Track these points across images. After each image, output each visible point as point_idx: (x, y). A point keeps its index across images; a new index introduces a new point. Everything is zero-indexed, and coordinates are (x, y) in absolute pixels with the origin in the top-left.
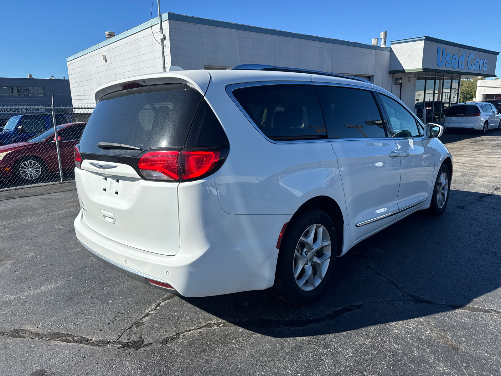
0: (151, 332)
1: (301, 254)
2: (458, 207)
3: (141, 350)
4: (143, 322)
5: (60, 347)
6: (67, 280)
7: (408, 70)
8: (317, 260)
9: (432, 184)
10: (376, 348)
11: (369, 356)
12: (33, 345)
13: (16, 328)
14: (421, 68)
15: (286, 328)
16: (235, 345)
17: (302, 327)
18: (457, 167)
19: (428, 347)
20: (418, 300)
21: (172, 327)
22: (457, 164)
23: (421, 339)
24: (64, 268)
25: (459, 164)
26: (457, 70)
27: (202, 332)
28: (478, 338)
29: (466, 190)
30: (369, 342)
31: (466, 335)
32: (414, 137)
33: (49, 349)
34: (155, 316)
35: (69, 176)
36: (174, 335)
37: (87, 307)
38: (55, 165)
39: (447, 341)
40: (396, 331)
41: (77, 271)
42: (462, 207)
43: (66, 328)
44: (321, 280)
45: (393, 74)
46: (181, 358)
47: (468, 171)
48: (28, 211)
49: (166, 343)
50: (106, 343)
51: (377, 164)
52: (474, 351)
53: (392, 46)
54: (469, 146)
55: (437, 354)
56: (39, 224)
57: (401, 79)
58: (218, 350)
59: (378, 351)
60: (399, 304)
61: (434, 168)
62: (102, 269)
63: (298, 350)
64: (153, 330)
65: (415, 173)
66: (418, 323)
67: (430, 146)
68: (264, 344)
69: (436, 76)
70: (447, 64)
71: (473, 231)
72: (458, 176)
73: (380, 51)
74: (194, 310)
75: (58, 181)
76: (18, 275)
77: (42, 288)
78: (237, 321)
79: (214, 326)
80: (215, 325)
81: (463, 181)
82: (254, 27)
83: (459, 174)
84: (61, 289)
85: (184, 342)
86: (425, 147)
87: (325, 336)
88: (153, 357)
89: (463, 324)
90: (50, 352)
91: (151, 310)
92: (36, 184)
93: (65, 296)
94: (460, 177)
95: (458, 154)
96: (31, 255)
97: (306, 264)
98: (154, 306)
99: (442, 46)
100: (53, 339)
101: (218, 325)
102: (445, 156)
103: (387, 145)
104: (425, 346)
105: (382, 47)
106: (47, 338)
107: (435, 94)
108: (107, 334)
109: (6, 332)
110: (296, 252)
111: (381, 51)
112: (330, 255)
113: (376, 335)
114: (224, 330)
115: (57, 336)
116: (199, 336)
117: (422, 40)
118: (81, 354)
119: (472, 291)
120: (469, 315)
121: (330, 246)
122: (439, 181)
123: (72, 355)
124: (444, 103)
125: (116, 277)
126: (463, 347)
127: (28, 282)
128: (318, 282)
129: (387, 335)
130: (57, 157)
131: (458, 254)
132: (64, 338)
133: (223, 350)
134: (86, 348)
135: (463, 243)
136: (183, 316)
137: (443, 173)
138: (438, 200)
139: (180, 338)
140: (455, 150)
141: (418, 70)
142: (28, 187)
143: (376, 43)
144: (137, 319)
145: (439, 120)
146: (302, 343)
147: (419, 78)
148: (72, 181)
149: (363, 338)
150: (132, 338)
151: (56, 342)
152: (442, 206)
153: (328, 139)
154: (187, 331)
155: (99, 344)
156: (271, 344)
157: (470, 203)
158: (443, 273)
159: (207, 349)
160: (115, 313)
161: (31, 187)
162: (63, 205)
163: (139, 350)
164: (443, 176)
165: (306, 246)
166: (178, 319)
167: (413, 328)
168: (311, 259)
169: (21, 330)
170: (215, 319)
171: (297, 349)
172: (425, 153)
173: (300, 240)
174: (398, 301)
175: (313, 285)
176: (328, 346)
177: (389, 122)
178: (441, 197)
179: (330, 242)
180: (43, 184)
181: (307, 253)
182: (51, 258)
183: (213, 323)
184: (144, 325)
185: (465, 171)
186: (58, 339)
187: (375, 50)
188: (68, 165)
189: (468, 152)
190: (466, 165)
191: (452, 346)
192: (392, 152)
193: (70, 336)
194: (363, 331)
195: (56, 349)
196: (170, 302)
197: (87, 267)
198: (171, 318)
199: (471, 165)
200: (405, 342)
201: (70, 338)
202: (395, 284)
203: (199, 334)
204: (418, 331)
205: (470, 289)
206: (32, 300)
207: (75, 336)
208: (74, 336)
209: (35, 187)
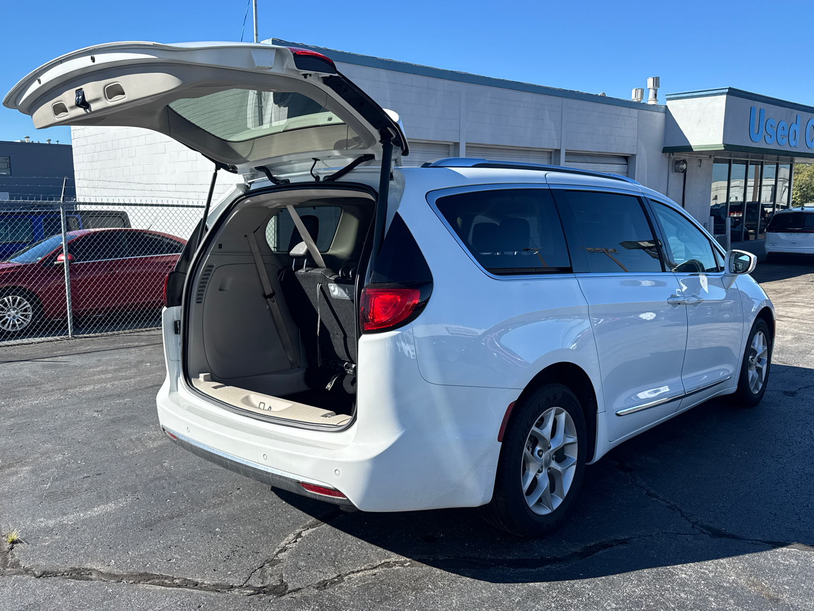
0: (297, 573)
1: (532, 453)
2: (786, 393)
3: (287, 597)
4: (280, 560)
5: (155, 592)
6: (134, 498)
7: (698, 147)
8: (556, 465)
9: (739, 353)
10: (653, 598)
11: (642, 609)
12: (111, 590)
13: (73, 566)
14: (721, 143)
15: (510, 570)
16: (434, 592)
17: (535, 569)
18: (786, 324)
19: (732, 597)
20: (717, 534)
21: (329, 567)
22: (787, 319)
23: (722, 587)
24: (123, 480)
25: (790, 319)
26: (786, 148)
27: (379, 574)
28: (809, 587)
29: (801, 366)
30: (642, 589)
31: (791, 583)
32: (708, 271)
33: (138, 595)
34: (298, 551)
35: (83, 326)
36: (335, 578)
37: (182, 538)
38: (61, 305)
39: (761, 590)
40: (683, 576)
41: (147, 484)
42: (793, 394)
43: (156, 567)
44: (562, 498)
45: (670, 153)
46: (353, 608)
47: (806, 332)
48: (25, 386)
49: (323, 587)
50: (227, 587)
51: (644, 316)
52: (803, 603)
53: (669, 103)
54: (809, 288)
55: (746, 606)
56: (54, 408)
57: (684, 162)
58: (409, 598)
59: (656, 601)
60: (687, 540)
61: (742, 325)
62: (190, 482)
63: (534, 599)
64: (299, 571)
65: (711, 332)
66: (717, 565)
67: (736, 288)
68: (478, 591)
69: (748, 158)
70: (768, 137)
71: (809, 432)
72: (787, 341)
73: (646, 111)
74: (359, 543)
75: (64, 335)
76: (48, 489)
77: (96, 509)
78: (431, 559)
79: (395, 565)
80: (397, 565)
81: (796, 349)
82: (422, 67)
83: (790, 337)
84: (128, 511)
85: (353, 587)
86: (727, 289)
87: (572, 582)
88: (308, 607)
89: (787, 568)
90: (141, 599)
91: (288, 543)
92: (24, 340)
93: (139, 522)
94: (791, 342)
95: (788, 302)
96: (59, 458)
97: (539, 472)
98: (291, 537)
99: (759, 105)
100: (139, 581)
101: (402, 564)
102: (761, 304)
103: (664, 284)
104: (728, 596)
105: (650, 105)
106: (129, 580)
107: (748, 188)
108: (226, 576)
109: (60, 572)
110: (525, 449)
111: (649, 112)
112: (576, 459)
113: (652, 580)
114: (413, 572)
115: (146, 577)
116: (375, 579)
117: (722, 94)
118: (193, 602)
119: (803, 521)
120: (797, 555)
121: (577, 444)
122: (752, 347)
123: (179, 603)
124: (764, 206)
125: (217, 494)
126: (786, 597)
127: (69, 501)
128: (558, 502)
129: (670, 581)
130: (65, 291)
131: (783, 468)
132: (157, 581)
133: (416, 598)
134: (197, 593)
135: (791, 451)
136: (342, 550)
137: (758, 333)
138: (750, 380)
139: (344, 581)
140: (783, 294)
141: (715, 147)
142: (10, 344)
143: (639, 96)
144: (269, 555)
145: (756, 238)
146: (538, 590)
147: (716, 161)
148: (88, 335)
149: (632, 584)
150: (268, 581)
151: (147, 586)
152: (758, 390)
153: (573, 273)
154: (353, 572)
155: (216, 588)
156: (489, 591)
157: (806, 387)
158: (758, 495)
159: (391, 596)
160: (231, 546)
161: (15, 345)
162: (86, 377)
163: (284, 598)
164: (759, 339)
165: (540, 442)
166: (335, 556)
167: (709, 572)
168: (547, 464)
169: (83, 568)
170: (394, 557)
171: (531, 598)
172: (728, 298)
173: (532, 430)
174: (685, 535)
175: (550, 506)
176: (578, 594)
177: (666, 244)
178: (756, 375)
179: (576, 438)
180: (38, 339)
181: (541, 453)
182: (95, 464)
183: (393, 562)
184: (283, 563)
185: (801, 332)
186: (148, 582)
187: (637, 111)
188: (82, 307)
189: (806, 298)
190: (802, 321)
191: (769, 596)
192: (673, 296)
193: (167, 578)
194: (632, 575)
195: (150, 595)
196: (316, 531)
197: (163, 478)
198: (324, 554)
199: (811, 322)
200: (698, 590)
201: (166, 581)
202: (680, 510)
203: (373, 577)
204: (717, 576)
205: (800, 519)
206: (84, 527)
207: (175, 579)
208: (173, 577)
209: (22, 344)
